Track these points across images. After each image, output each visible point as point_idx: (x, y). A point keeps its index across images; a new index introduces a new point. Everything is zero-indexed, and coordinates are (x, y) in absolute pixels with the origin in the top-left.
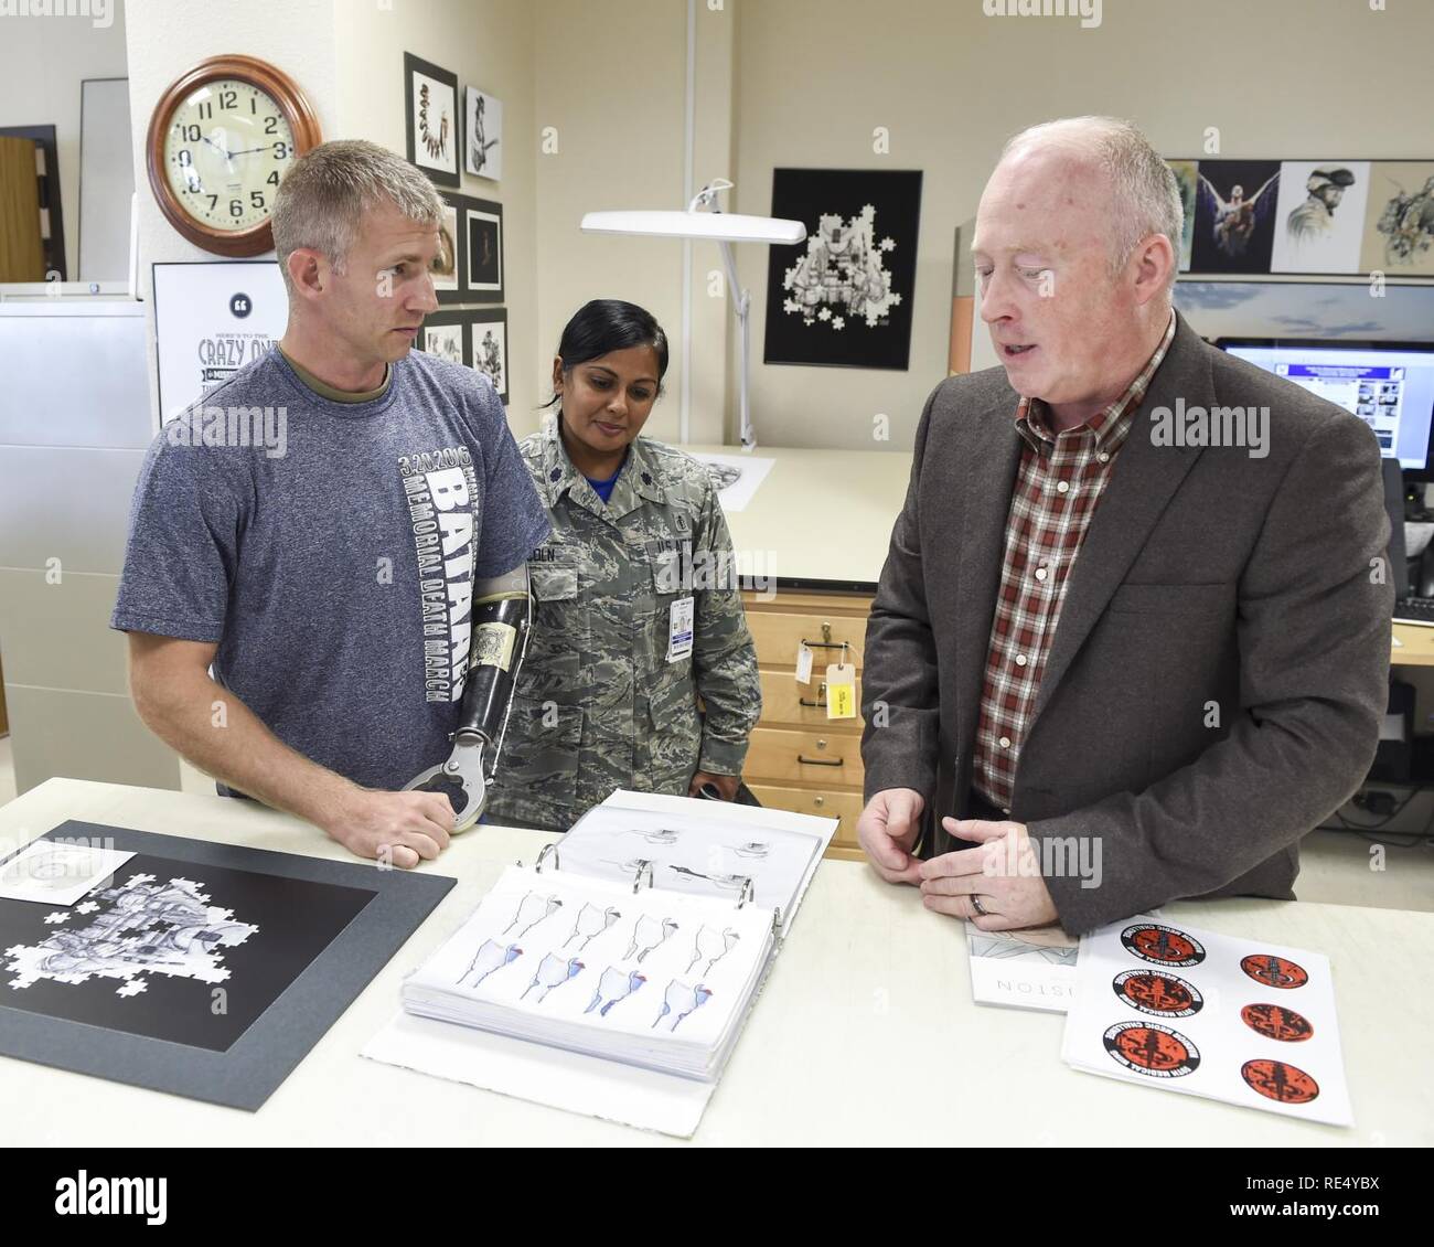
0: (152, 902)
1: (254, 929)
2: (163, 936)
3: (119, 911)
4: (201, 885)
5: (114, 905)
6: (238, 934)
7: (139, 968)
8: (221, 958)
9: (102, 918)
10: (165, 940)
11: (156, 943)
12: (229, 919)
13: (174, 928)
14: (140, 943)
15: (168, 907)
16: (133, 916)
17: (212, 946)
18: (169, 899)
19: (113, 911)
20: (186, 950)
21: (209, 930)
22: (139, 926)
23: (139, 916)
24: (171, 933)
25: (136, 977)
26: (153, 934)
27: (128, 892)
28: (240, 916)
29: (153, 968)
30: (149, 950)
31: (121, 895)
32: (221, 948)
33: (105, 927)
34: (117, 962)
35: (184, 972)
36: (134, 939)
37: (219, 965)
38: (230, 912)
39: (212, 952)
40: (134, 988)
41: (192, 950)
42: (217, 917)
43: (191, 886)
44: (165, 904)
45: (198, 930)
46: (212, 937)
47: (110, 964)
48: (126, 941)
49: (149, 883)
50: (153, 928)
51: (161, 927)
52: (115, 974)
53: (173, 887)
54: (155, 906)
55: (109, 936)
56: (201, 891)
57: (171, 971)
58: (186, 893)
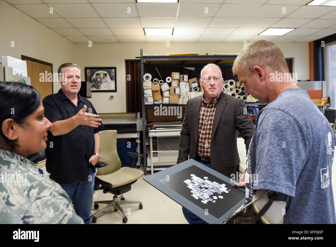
0: (202, 194)
1: (185, 181)
2: (200, 186)
3: (209, 194)
4: (192, 195)
5: (210, 196)
6: (187, 181)
7: (205, 181)
8: (191, 178)
9: (212, 194)
10: (200, 185)
11: (202, 185)
12: (188, 185)
13: (198, 187)
14: (205, 186)
15: (199, 192)
16: (206, 192)
17: (192, 181)
18: (199, 194)
19: (210, 195)
20: (197, 181)
21: (192, 184)
22: (205, 189)
23: (205, 192)
24: (199, 186)
25: (205, 179)
26: (202, 187)
27: (207, 199)
28: (186, 185)
29: (203, 180)
30: (203, 184)
31: (209, 199)
32: (191, 180)
33: (211, 191)
34: (209, 183)
35: (198, 178)
36: (206, 187)
37: (192, 177)
38: (188, 186)
39: (193, 180)
40: (206, 178)
41: (196, 181)
42: (190, 186)
43: (194, 196)
44: (200, 193)
45: (194, 185)
46: (192, 182)
47: (210, 183)
48: (207, 187)
49: (203, 200)
50: (202, 188)
51: (201, 188)
52: (208, 181)
53: (198, 197)
54: (202, 193)
55: (210, 189)
56: (192, 194)
57: (200, 178)
58: (195, 194)
